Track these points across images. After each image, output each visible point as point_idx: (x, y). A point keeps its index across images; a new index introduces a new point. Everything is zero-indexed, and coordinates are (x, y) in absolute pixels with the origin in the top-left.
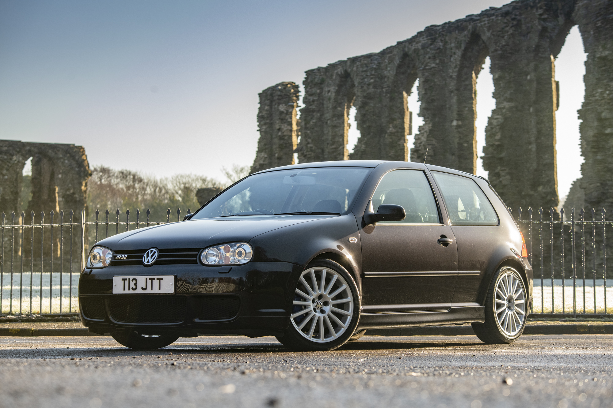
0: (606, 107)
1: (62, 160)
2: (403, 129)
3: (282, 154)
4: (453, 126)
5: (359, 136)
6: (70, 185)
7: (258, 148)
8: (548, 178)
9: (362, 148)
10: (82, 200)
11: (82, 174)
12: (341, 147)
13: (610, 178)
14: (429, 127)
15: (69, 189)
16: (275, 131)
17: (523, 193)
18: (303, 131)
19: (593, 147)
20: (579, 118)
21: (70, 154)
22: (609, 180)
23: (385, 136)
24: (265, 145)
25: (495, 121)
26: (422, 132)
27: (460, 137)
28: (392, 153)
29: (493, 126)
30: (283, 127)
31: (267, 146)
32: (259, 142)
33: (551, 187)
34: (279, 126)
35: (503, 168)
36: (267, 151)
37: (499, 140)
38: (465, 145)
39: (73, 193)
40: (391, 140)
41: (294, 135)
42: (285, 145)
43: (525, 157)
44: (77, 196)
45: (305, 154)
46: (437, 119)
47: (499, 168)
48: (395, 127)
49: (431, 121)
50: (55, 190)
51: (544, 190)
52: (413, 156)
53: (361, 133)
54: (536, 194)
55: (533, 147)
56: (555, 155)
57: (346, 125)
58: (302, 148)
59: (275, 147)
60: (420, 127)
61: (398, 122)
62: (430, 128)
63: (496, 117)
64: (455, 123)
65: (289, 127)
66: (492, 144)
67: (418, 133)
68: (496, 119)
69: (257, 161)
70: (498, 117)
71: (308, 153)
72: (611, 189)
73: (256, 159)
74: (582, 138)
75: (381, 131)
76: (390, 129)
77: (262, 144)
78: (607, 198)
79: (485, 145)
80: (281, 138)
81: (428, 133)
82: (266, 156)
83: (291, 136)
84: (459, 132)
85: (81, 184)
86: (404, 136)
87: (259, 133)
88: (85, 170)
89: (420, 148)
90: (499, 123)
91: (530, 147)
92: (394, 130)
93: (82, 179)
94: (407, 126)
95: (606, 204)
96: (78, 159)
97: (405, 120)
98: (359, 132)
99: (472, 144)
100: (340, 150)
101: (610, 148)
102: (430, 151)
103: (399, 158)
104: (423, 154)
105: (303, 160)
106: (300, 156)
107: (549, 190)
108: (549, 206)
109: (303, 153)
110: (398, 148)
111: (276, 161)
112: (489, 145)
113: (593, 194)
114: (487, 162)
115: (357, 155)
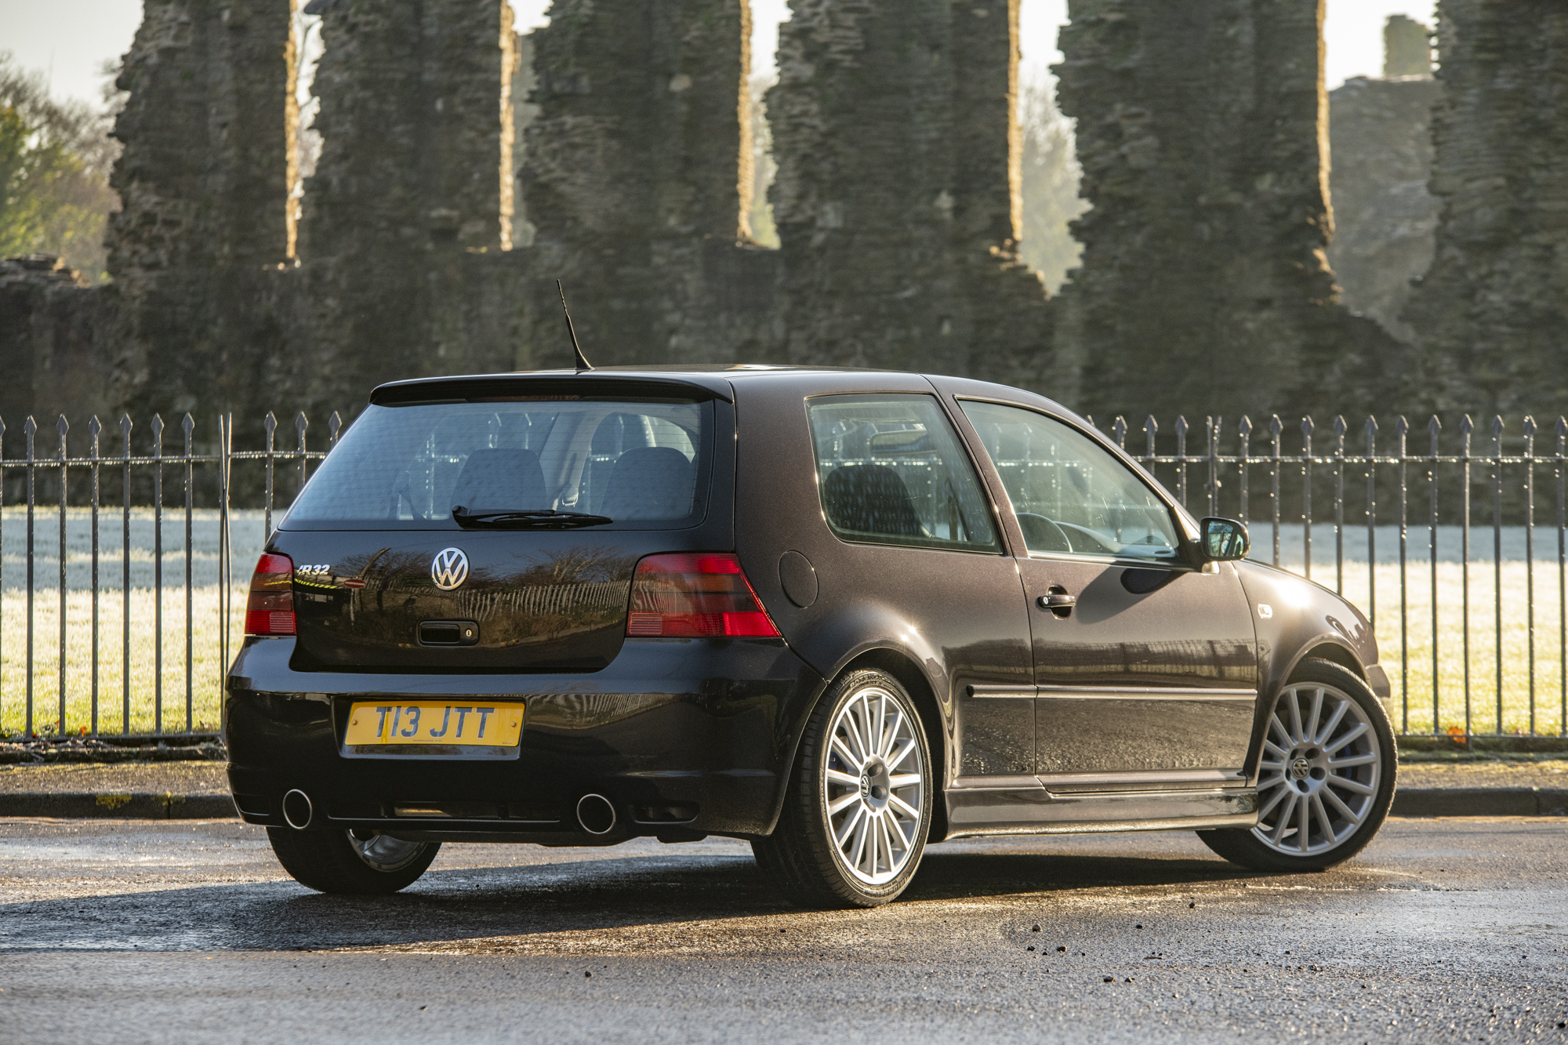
8: (1294, 147)
9: (583, 11)
13: (1541, 160)
17: (1203, 200)
19: (1482, 47)
22: (1538, 167)
28: (695, 33)
33: (1303, 180)
35: (1134, 110)
37: (1119, 7)
38: (982, 13)
43: (1214, 67)
45: (351, 20)
47: (1119, 107)
51: (1278, 190)
52: (788, 51)
54: (1248, 205)
55: (1244, 32)
56: (1320, 63)
66: (1093, 18)
69: (147, 34)
71: (361, 18)
72: (1545, 199)
73: (145, 27)
78: (1530, 231)
79: (1067, 22)
82: (184, 18)
89: (814, 23)
91: (1231, 32)
95: (1525, 252)
100: (485, 9)
101: (1543, 50)
102: (851, 34)
103: (721, 50)
104: (826, 46)
105: (343, 44)
106: (333, 29)
107: (1298, 189)
108: (1296, 247)
109: (344, 18)
110: (718, 14)
111: (226, 38)
112: (1083, 22)
113: (1479, 214)
114: (1074, 85)
115: (564, 35)
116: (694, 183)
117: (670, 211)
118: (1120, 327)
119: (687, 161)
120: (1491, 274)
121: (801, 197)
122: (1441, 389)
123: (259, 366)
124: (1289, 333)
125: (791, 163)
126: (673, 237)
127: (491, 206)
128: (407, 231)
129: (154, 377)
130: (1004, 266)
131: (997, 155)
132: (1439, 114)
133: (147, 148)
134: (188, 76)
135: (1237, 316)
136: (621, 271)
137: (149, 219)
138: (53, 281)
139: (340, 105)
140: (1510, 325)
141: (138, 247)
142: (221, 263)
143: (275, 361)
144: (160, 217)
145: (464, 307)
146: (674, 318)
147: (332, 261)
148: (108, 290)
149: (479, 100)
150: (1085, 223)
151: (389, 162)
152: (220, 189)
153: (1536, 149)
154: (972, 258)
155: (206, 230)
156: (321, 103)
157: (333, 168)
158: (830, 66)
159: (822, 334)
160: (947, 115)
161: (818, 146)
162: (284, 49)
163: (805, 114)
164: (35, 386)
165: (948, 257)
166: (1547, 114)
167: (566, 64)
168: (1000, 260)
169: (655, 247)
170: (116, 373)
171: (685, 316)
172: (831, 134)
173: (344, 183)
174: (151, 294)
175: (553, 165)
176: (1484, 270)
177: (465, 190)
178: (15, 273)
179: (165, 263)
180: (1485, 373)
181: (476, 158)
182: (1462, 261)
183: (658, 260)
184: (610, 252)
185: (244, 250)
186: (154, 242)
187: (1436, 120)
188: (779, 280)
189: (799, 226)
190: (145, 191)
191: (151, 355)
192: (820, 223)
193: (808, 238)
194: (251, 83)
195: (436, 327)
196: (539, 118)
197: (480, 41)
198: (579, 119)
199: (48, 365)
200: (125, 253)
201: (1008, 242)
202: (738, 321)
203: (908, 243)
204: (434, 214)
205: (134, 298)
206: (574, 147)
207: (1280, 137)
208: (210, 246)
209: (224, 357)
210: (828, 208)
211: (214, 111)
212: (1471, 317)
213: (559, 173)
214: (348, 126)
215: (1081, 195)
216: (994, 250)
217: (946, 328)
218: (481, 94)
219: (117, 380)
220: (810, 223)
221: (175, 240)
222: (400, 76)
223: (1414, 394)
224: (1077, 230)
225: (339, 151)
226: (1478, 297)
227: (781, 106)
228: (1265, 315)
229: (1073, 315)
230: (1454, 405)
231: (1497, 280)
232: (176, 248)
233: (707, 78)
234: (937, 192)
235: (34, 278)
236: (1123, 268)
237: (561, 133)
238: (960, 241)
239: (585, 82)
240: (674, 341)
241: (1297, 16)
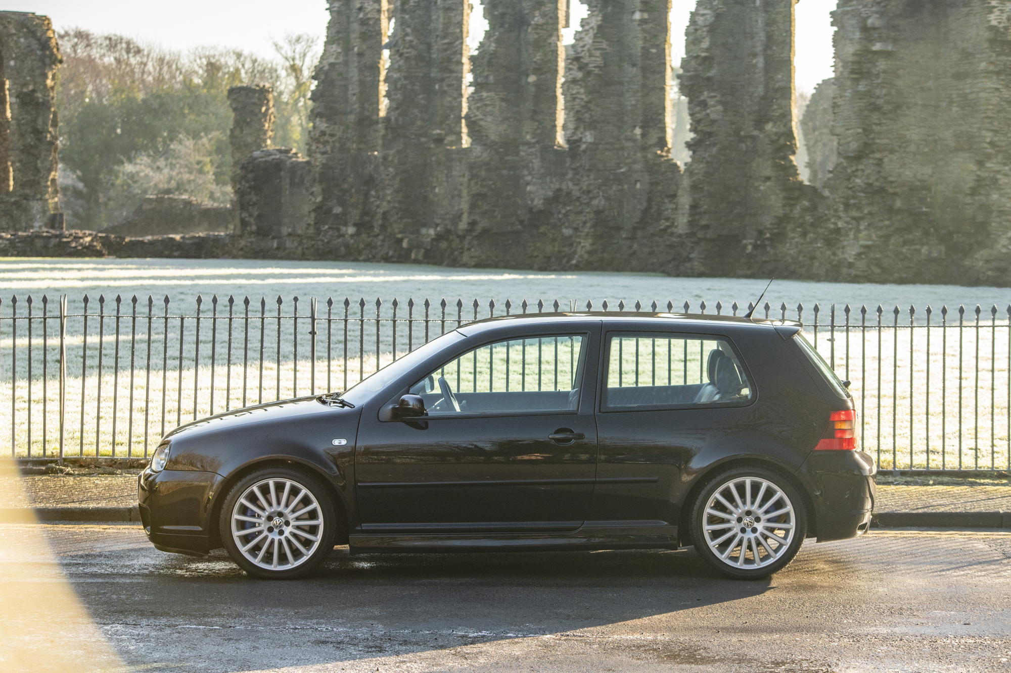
0: (874, 9)
1: (15, 38)
2: (556, 18)
3: (364, 47)
4: (635, 20)
5: (487, 28)
6: (28, 78)
7: (327, 37)
8: (781, 111)
9: (491, 48)
10: (48, 101)
11: (47, 60)
12: (457, 43)
13: (877, 121)
14: (597, 21)
15: (26, 84)
16: (354, 11)
17: (742, 133)
18: (399, 16)
19: (852, 72)
20: (832, 24)
21: (27, 28)
22: (876, 124)
23: (527, 30)
24: (338, 32)
25: (702, 18)
26: (587, 28)
27: (645, 37)
28: (538, 58)
29: (698, 27)
30: (366, 5)
31: (340, 35)
32: (328, 28)
33: (785, 125)
34: (361, 3)
35: (712, 94)
36: (341, 42)
37: (707, 50)
38: (654, 51)
39: (34, 91)
40: (536, 36)
41: (384, 17)
42: (369, 34)
43: (747, 76)
44: (39, 95)
45: (401, 51)
46: (609, 9)
47: (706, 93)
48: (543, 15)
49: (600, 11)
50: (3, 84)
51: (774, 130)
52: (571, 66)
53: (490, 24)
54: (762, 136)
55: (760, 62)
56: (792, 75)
57: (466, 7)
58: (397, 41)
59: (353, 36)
60: (583, 19)
61: (548, 7)
62: (599, 23)
63: (702, 12)
64: (637, 16)
65: (376, 6)
66: (695, 55)
67: (580, 29)
68: (703, 15)
69: (325, 57)
70: (706, 12)
71: (405, 51)
72: (879, 139)
73: (324, 54)
74: (837, 56)
75: (521, 21)
76: (536, 19)
77: (334, 30)
78: (873, 152)
79: (685, 56)
80: (364, 22)
81: (595, 31)
82: (339, 50)
83: (378, 20)
84: (644, 30)
85: (45, 76)
86: (557, 30)
87: (328, 12)
88: (52, 54)
89: (582, 54)
90: (708, 23)
91: (754, 61)
92: (541, 21)
93: (48, 68)
94: (561, 15)
95: (871, 161)
96: (41, 36)
97: (559, 5)
98: (487, 21)
99: (664, 49)
100: (456, 46)
101: (878, 74)
102: (598, 59)
103: (549, 65)
104: (587, 64)
105: (398, 61)
106: (394, 55)
107: (783, 129)
108: (782, 154)
109: (398, 51)
110: (548, 49)
111: (356, 59)
112: (691, 56)
113: (851, 144)
114: (686, 84)
115: (483, 58)
116: (537, 121)
117: (527, 133)
118: (706, 188)
119: (535, 112)
120: (857, 170)
121: (576, 129)
122: (840, 218)
123: (367, 195)
124: (778, 191)
125: (572, 114)
126: (528, 144)
127: (458, 129)
128: (423, 140)
129: (324, 199)
130: (663, 159)
131: (660, 111)
132: (836, 100)
133: (323, 104)
134: (341, 74)
135: (757, 184)
136: (506, 158)
137: (323, 133)
138: (291, 158)
139: (395, 87)
140: (864, 193)
141: (319, 145)
142: (352, 151)
143: (373, 193)
144: (328, 133)
145: (446, 172)
146: (529, 178)
147: (391, 152)
148: (308, 163)
149: (453, 85)
150: (692, 143)
151: (416, 111)
152: (352, 121)
153: (875, 117)
154: (649, 156)
155: (347, 138)
156: (388, 86)
157: (392, 113)
158: (589, 73)
159: (585, 188)
160: (639, 94)
161: (583, 107)
162: (379, 63)
163: (578, 93)
164: (283, 201)
165: (639, 155)
166: (880, 102)
167: (484, 70)
168: (662, 156)
169: (521, 148)
170: (310, 197)
171: (533, 177)
172: (589, 102)
173: (396, 120)
174: (323, 164)
175: (477, 113)
176: (854, 168)
177: (447, 122)
178: (275, 155)
179: (329, 152)
180: (855, 213)
181: (452, 109)
182: (845, 164)
183: (522, 153)
184: (501, 150)
185: (361, 146)
186: (325, 143)
187: (834, 103)
188: (568, 164)
189: (576, 141)
190: (322, 122)
191: (323, 190)
192: (584, 140)
193: (579, 146)
194: (365, 77)
195: (435, 180)
196: (473, 93)
197: (454, 60)
198: (489, 94)
199: (287, 192)
200: (314, 148)
201: (666, 148)
202: (554, 180)
203: (622, 149)
204: (434, 132)
205: (317, 166)
206: (486, 105)
207: (775, 107)
208: (348, 145)
209: (353, 190)
210: (587, 133)
211: (350, 89)
212: (850, 188)
213: (480, 117)
214: (399, 96)
215: (691, 130)
216: (659, 152)
217: (638, 186)
218: (454, 82)
219: (310, 200)
220: (580, 140)
221: (333, 142)
222: (421, 75)
223: (829, 219)
224: (689, 145)
225: (395, 106)
226: (852, 180)
227: (568, 90)
228: (768, 183)
229: (686, 182)
230: (845, 225)
231: (859, 173)
232: (334, 146)
233: (543, 76)
234: (635, 127)
235: (283, 157)
236: (708, 163)
237: (481, 100)
238: (644, 148)
239: (491, 78)
240: (528, 188)
241: (782, 55)
